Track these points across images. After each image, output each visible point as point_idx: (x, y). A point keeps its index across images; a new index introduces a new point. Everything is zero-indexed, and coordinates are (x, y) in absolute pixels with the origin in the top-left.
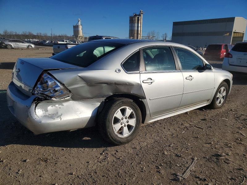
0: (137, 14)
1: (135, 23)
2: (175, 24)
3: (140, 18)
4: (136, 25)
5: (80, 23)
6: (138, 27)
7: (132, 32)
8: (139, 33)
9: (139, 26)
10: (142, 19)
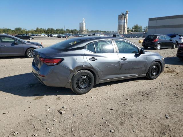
0: (124, 13)
1: (122, 20)
2: (150, 20)
3: (126, 16)
4: (123, 21)
5: (84, 21)
6: (124, 22)
7: (120, 27)
8: (125, 26)
9: (126, 22)
10: (127, 17)
